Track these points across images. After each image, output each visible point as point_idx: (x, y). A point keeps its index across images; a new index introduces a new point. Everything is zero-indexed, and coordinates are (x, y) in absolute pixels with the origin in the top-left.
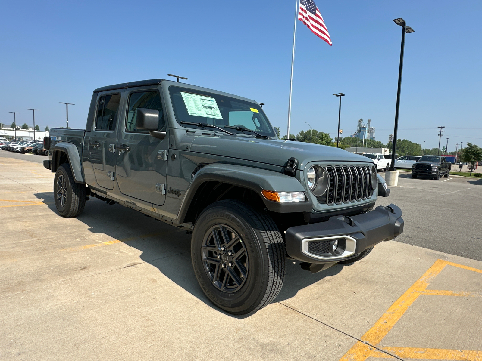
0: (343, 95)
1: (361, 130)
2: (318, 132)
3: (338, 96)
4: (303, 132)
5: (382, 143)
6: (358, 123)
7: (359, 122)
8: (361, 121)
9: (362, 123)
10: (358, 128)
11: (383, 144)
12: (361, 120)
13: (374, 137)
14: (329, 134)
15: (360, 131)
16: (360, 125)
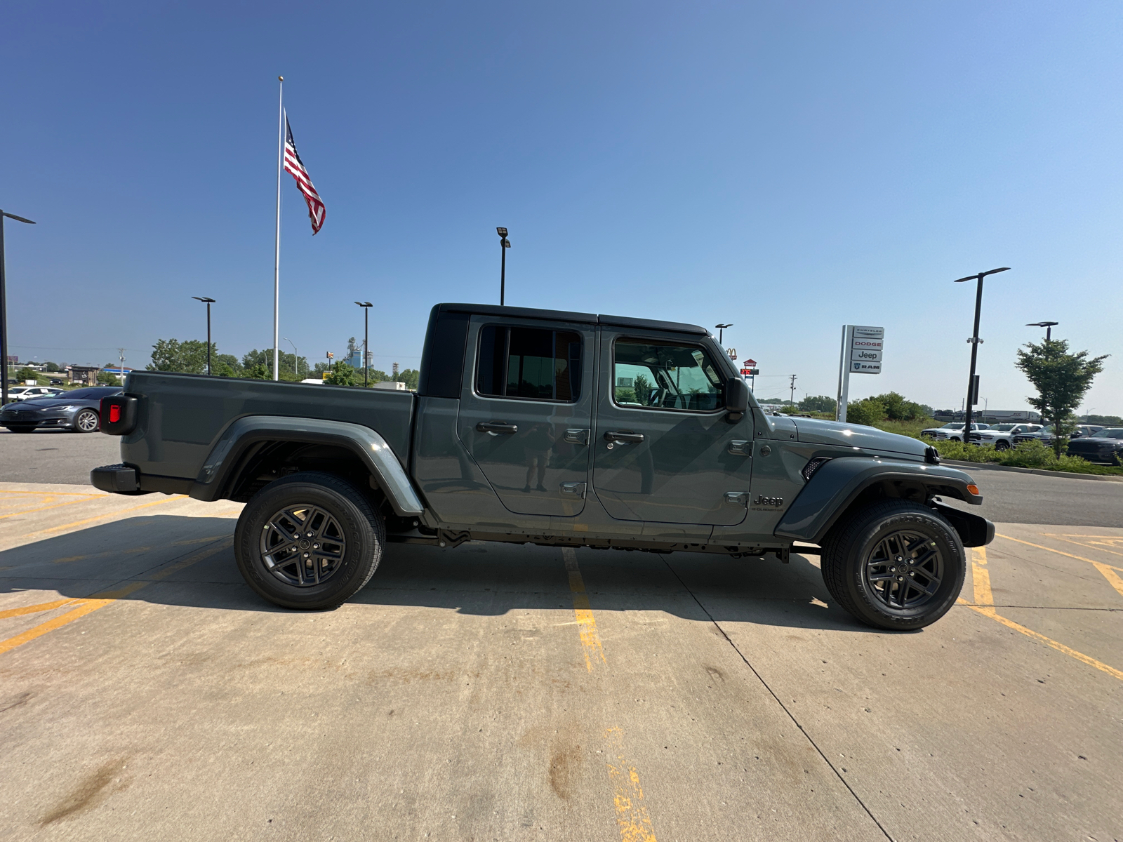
0: (371, 305)
1: (353, 354)
2: (286, 354)
3: (361, 305)
4: (255, 352)
5: (385, 374)
6: (348, 344)
7: (350, 341)
8: (352, 341)
9: (354, 344)
10: (349, 351)
11: (387, 376)
12: (353, 339)
13: (373, 366)
14: (304, 358)
15: (351, 355)
16: (351, 347)
